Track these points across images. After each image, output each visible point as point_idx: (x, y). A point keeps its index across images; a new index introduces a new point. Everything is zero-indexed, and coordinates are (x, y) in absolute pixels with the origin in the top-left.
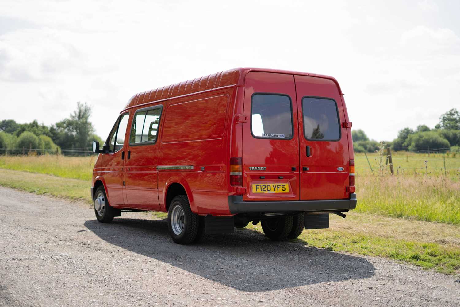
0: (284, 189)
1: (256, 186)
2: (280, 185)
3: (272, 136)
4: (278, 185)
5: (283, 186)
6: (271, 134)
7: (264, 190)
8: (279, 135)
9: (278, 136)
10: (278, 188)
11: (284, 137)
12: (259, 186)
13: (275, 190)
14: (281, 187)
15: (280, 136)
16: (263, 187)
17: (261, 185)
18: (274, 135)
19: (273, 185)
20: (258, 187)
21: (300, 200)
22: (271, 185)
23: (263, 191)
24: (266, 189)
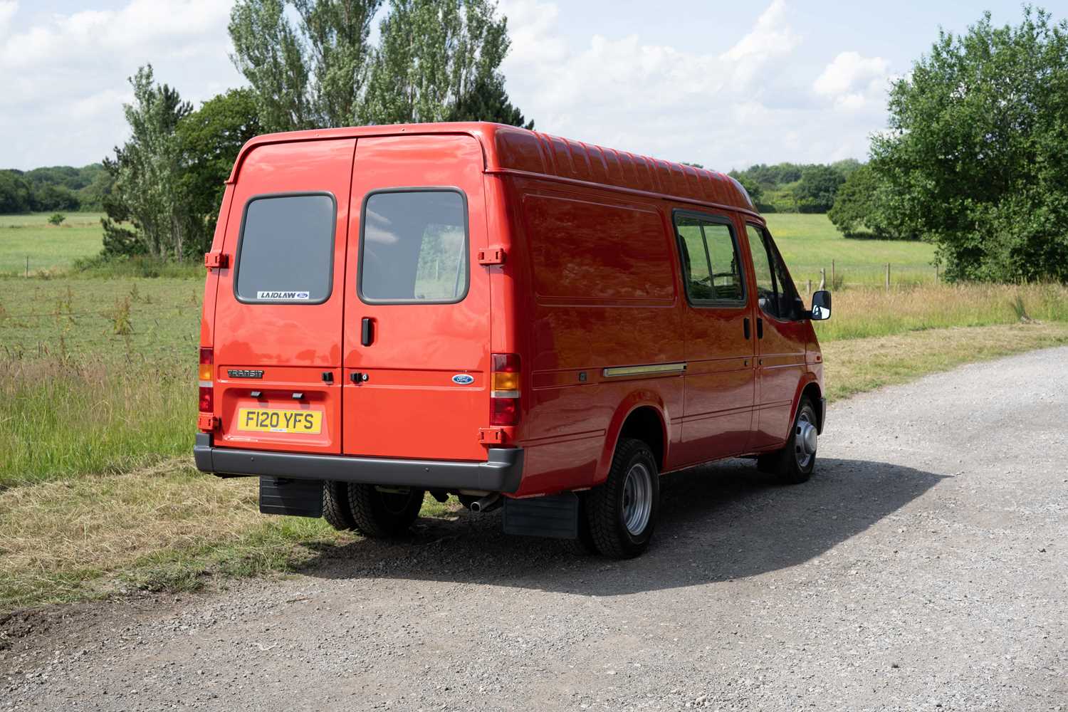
0: (309, 425)
1: (249, 413)
2: (302, 415)
3: (280, 297)
4: (296, 415)
5: (309, 418)
6: (279, 293)
7: (264, 423)
8: (297, 293)
9: (293, 296)
10: (295, 421)
11: (308, 298)
12: (254, 413)
13: (287, 427)
14: (302, 418)
15: (298, 295)
16: (261, 418)
17: (258, 413)
18: (285, 294)
19: (285, 414)
20: (251, 416)
21: (342, 455)
22: (281, 413)
23: (262, 425)
24: (267, 422)
